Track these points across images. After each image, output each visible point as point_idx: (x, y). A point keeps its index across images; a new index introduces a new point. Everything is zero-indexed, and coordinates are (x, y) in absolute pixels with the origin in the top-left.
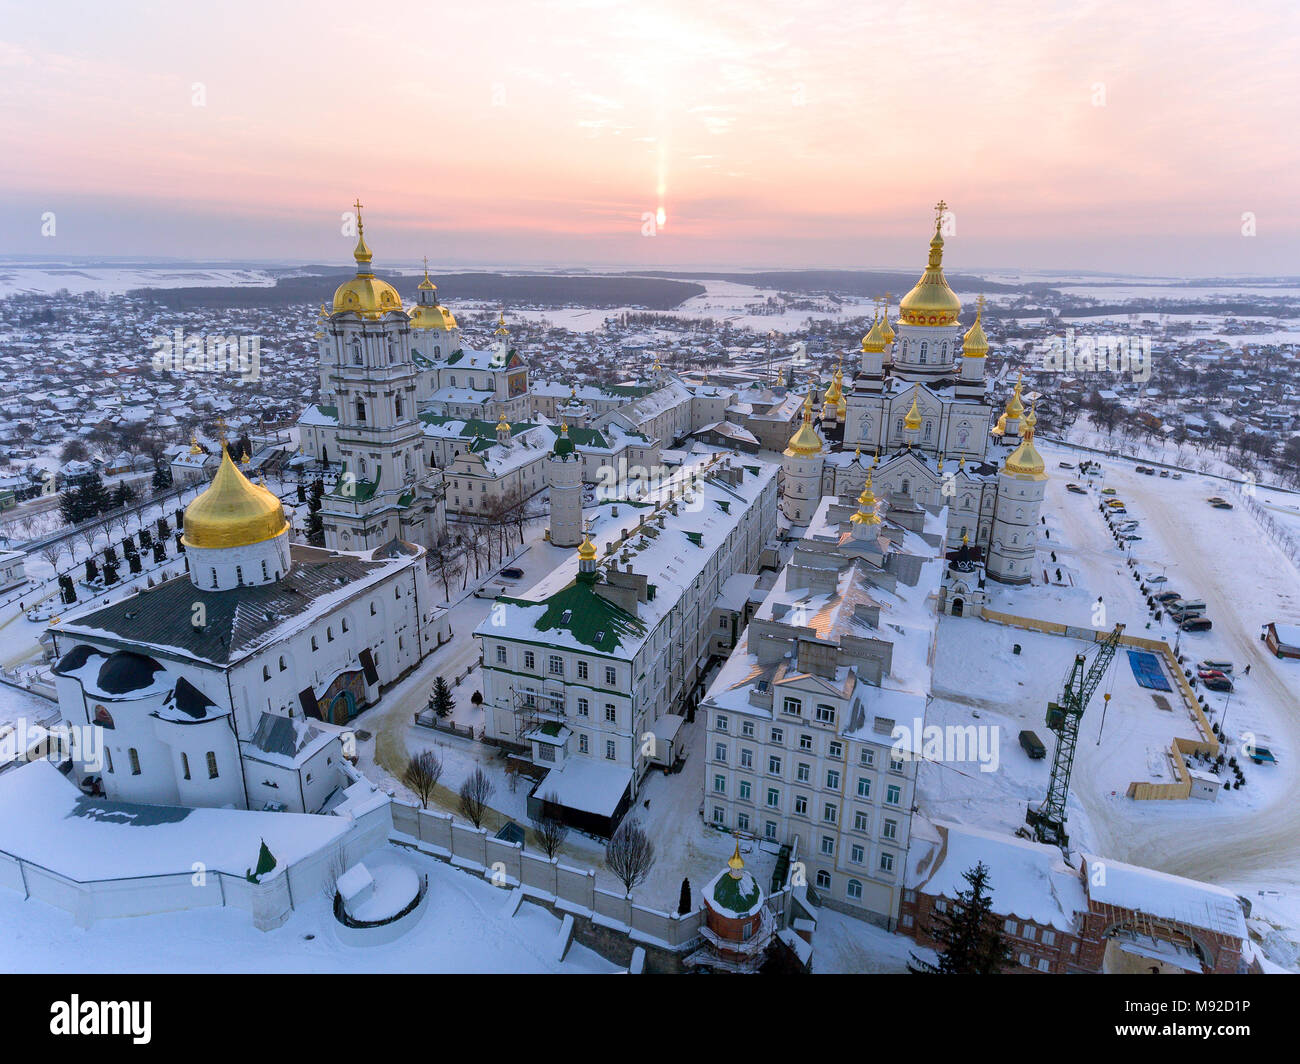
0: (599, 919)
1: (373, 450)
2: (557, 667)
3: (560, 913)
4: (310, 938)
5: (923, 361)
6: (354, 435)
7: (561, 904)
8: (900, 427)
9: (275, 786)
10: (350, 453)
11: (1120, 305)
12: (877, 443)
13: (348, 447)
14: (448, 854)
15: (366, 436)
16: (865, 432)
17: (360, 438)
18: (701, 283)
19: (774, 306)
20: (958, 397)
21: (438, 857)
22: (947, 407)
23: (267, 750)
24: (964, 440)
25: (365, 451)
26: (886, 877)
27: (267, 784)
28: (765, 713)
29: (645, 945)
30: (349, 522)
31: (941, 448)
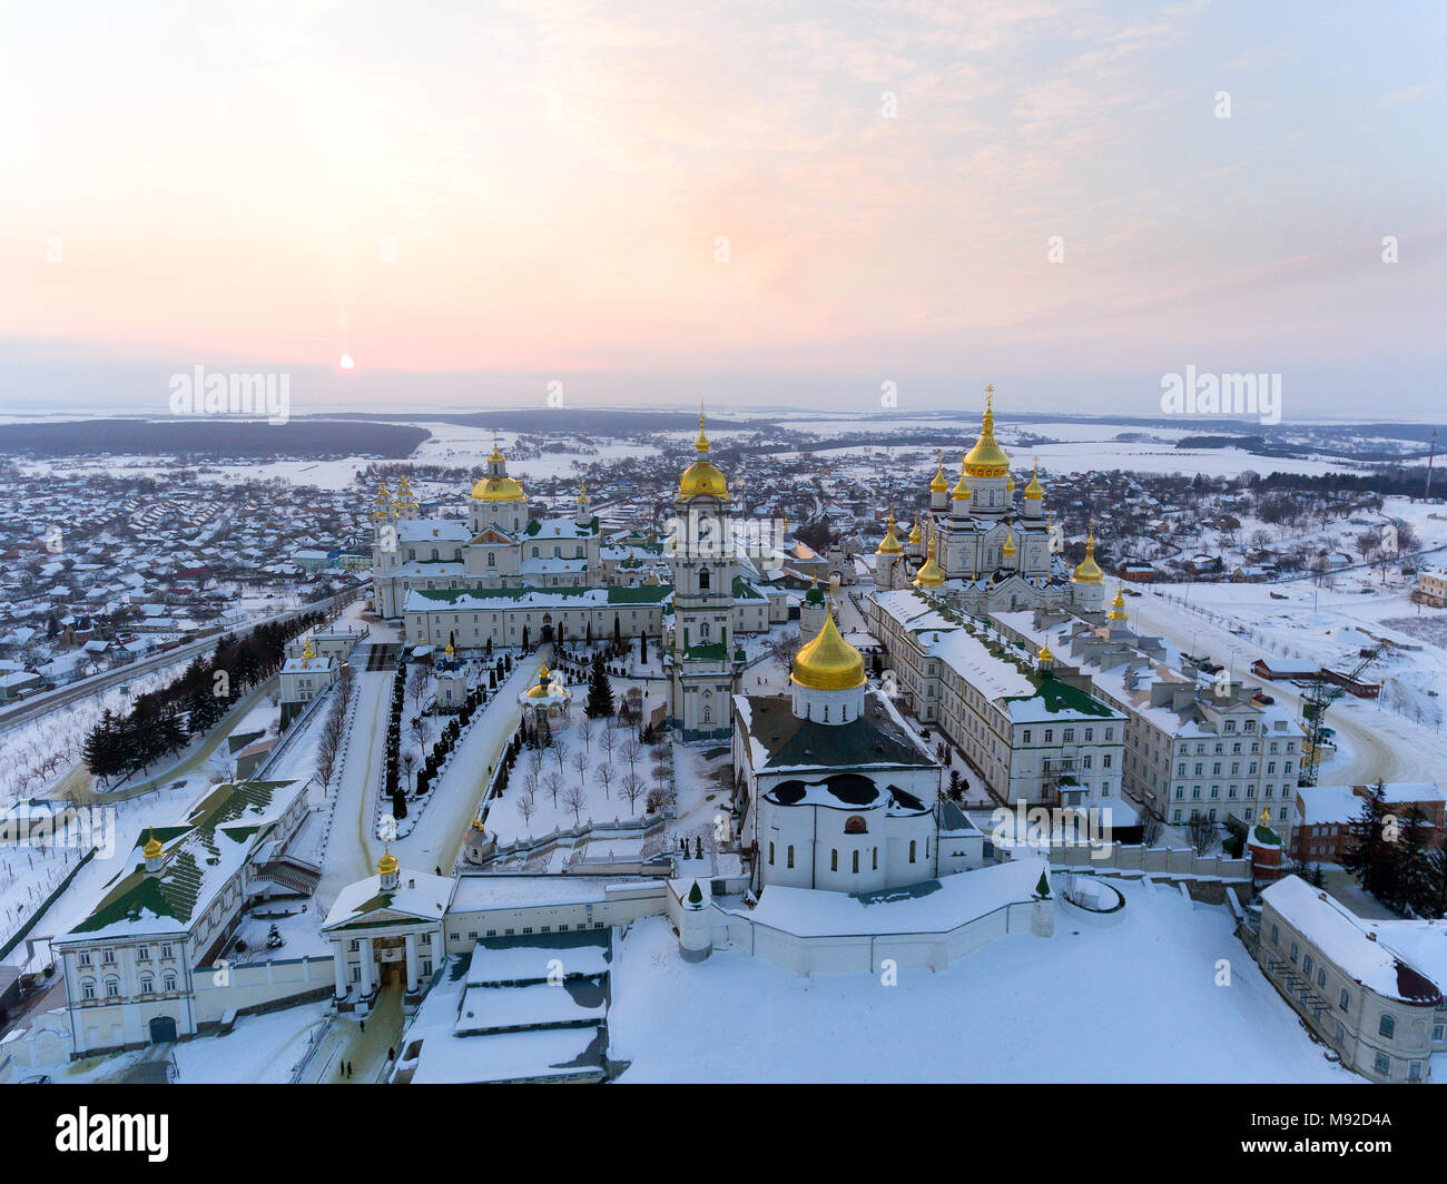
0: (1200, 878)
1: (718, 614)
2: (1068, 736)
3: (1175, 884)
4: (1076, 933)
5: (992, 505)
6: (699, 602)
7: (1174, 877)
8: (1000, 556)
9: (962, 854)
10: (693, 620)
11: (836, 438)
12: (973, 570)
13: (692, 614)
14: (1092, 869)
15: (710, 602)
16: (964, 562)
17: (705, 605)
18: (422, 425)
19: (526, 449)
20: (1028, 529)
21: (1084, 872)
22: (1024, 538)
23: (952, 830)
24: (1035, 562)
25: (710, 616)
26: (1284, 823)
27: (955, 855)
28: (1214, 735)
29: (1232, 885)
30: (713, 680)
31: (1022, 570)
